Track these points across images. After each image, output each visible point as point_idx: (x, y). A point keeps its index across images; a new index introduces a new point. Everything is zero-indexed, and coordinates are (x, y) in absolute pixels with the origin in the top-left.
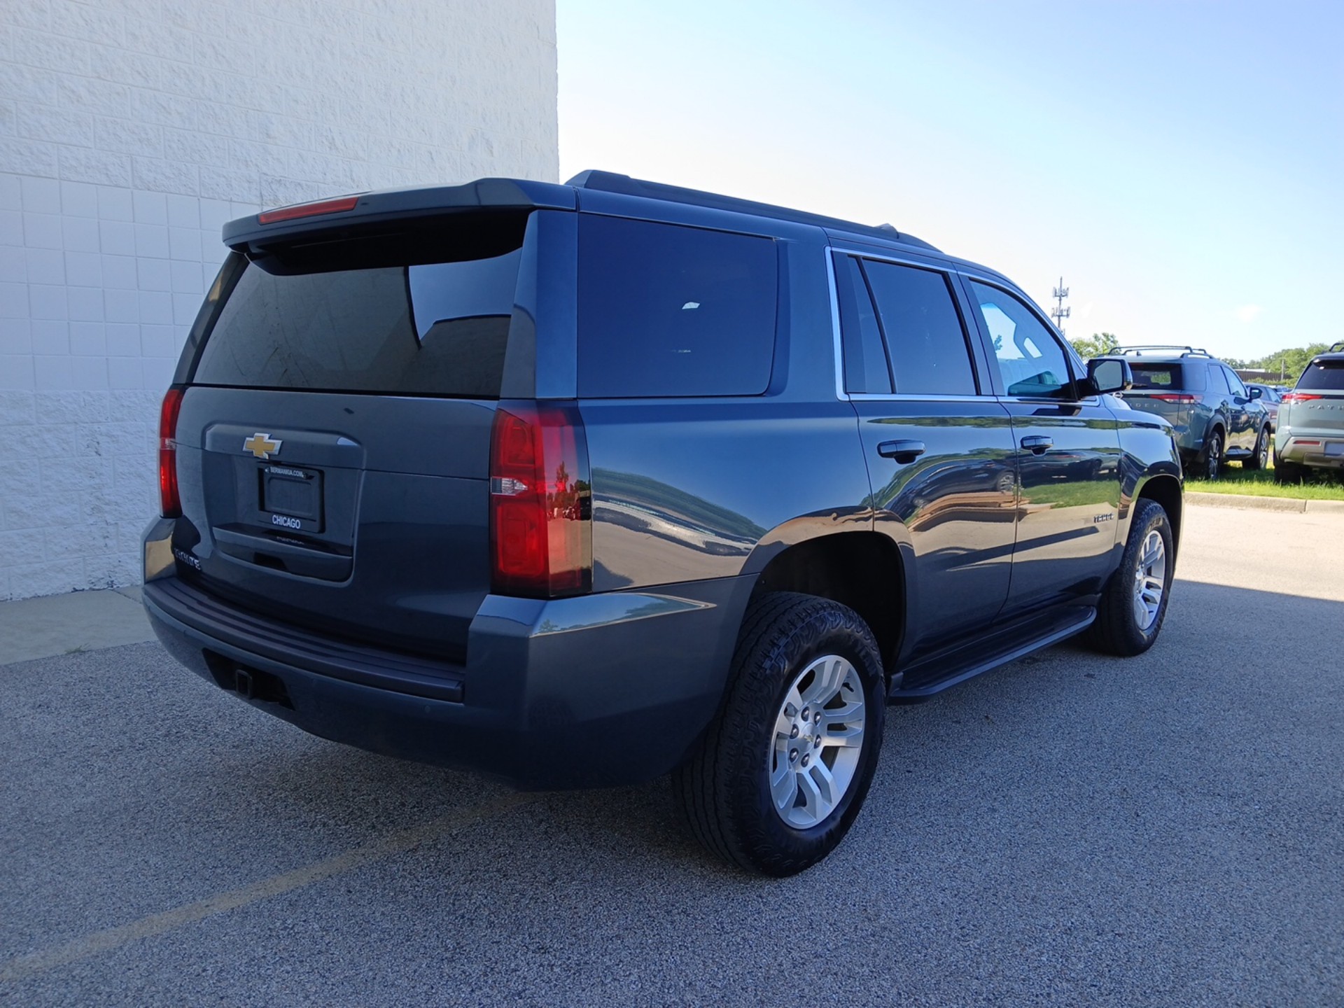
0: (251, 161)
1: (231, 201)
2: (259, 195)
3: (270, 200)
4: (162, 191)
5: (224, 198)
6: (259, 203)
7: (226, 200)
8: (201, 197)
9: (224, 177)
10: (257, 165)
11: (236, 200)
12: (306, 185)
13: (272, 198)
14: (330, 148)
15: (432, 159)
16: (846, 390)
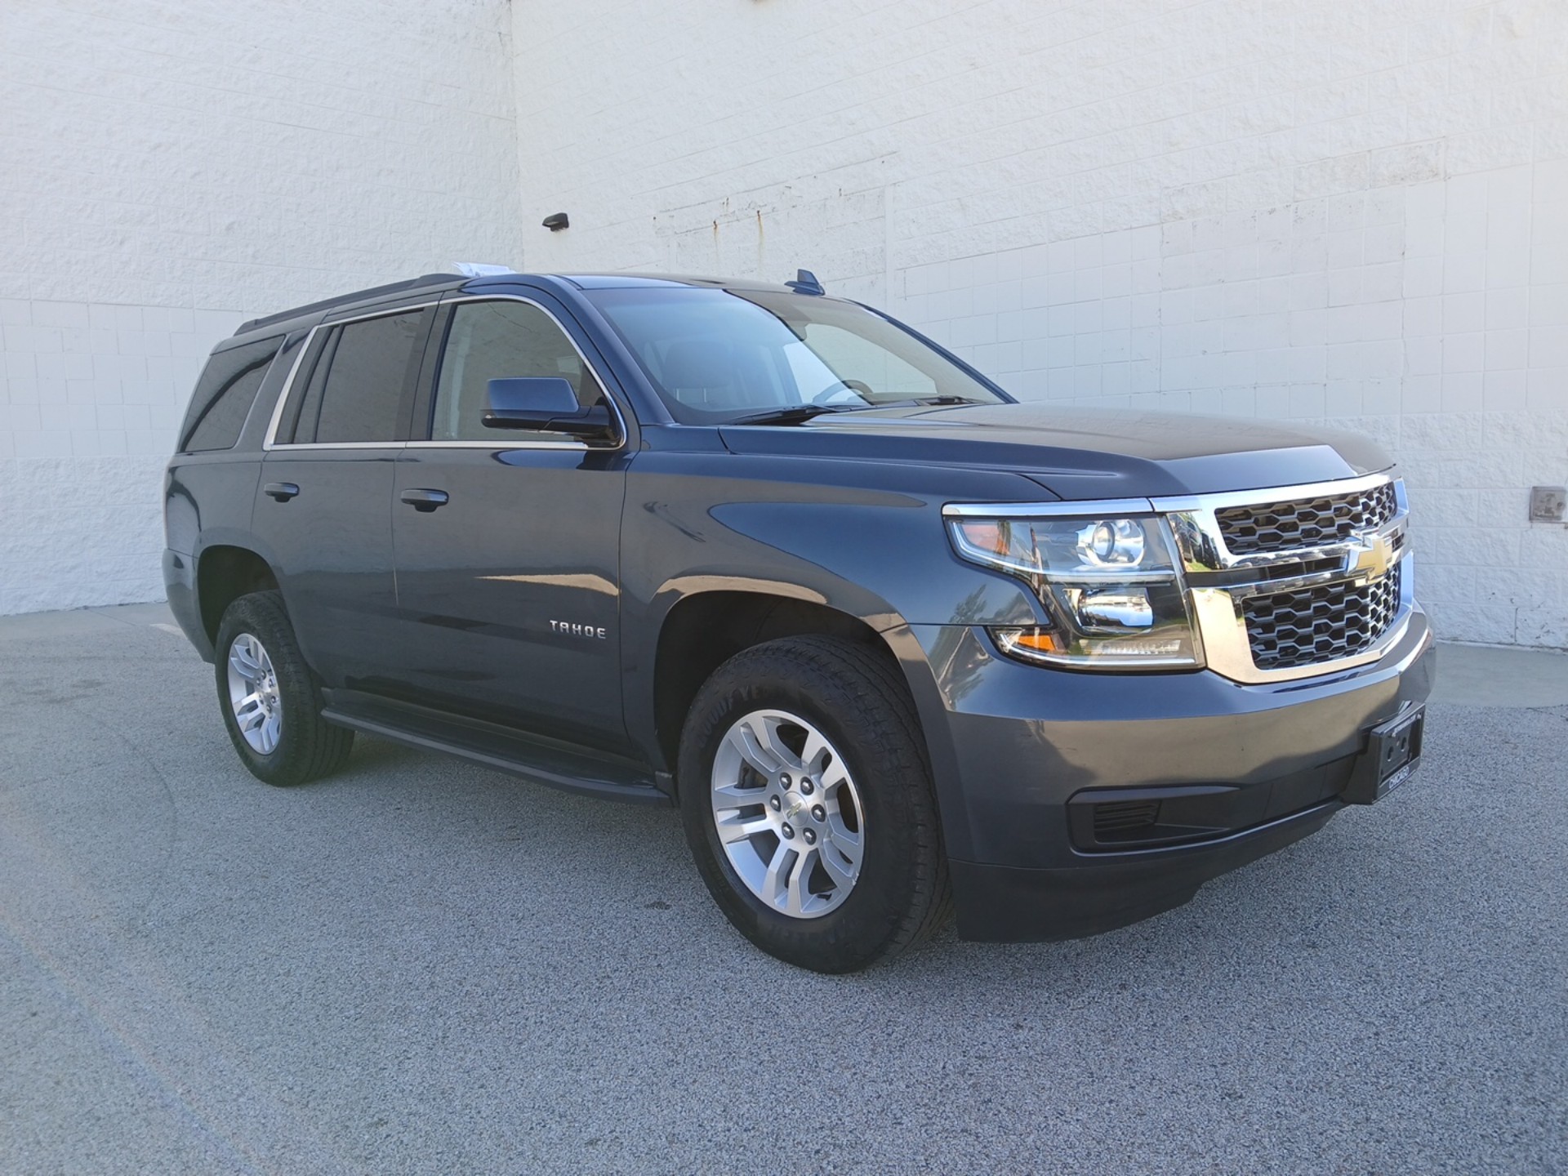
0: (1152, 179)
1: (1132, 228)
2: (1158, 213)
3: (1169, 215)
4: (1074, 237)
5: (1125, 227)
6: (1158, 222)
7: (1126, 230)
8: (1105, 232)
9: (1126, 205)
10: (1159, 182)
11: (1137, 226)
12: (1213, 184)
13: (1171, 212)
16: (275, 443)
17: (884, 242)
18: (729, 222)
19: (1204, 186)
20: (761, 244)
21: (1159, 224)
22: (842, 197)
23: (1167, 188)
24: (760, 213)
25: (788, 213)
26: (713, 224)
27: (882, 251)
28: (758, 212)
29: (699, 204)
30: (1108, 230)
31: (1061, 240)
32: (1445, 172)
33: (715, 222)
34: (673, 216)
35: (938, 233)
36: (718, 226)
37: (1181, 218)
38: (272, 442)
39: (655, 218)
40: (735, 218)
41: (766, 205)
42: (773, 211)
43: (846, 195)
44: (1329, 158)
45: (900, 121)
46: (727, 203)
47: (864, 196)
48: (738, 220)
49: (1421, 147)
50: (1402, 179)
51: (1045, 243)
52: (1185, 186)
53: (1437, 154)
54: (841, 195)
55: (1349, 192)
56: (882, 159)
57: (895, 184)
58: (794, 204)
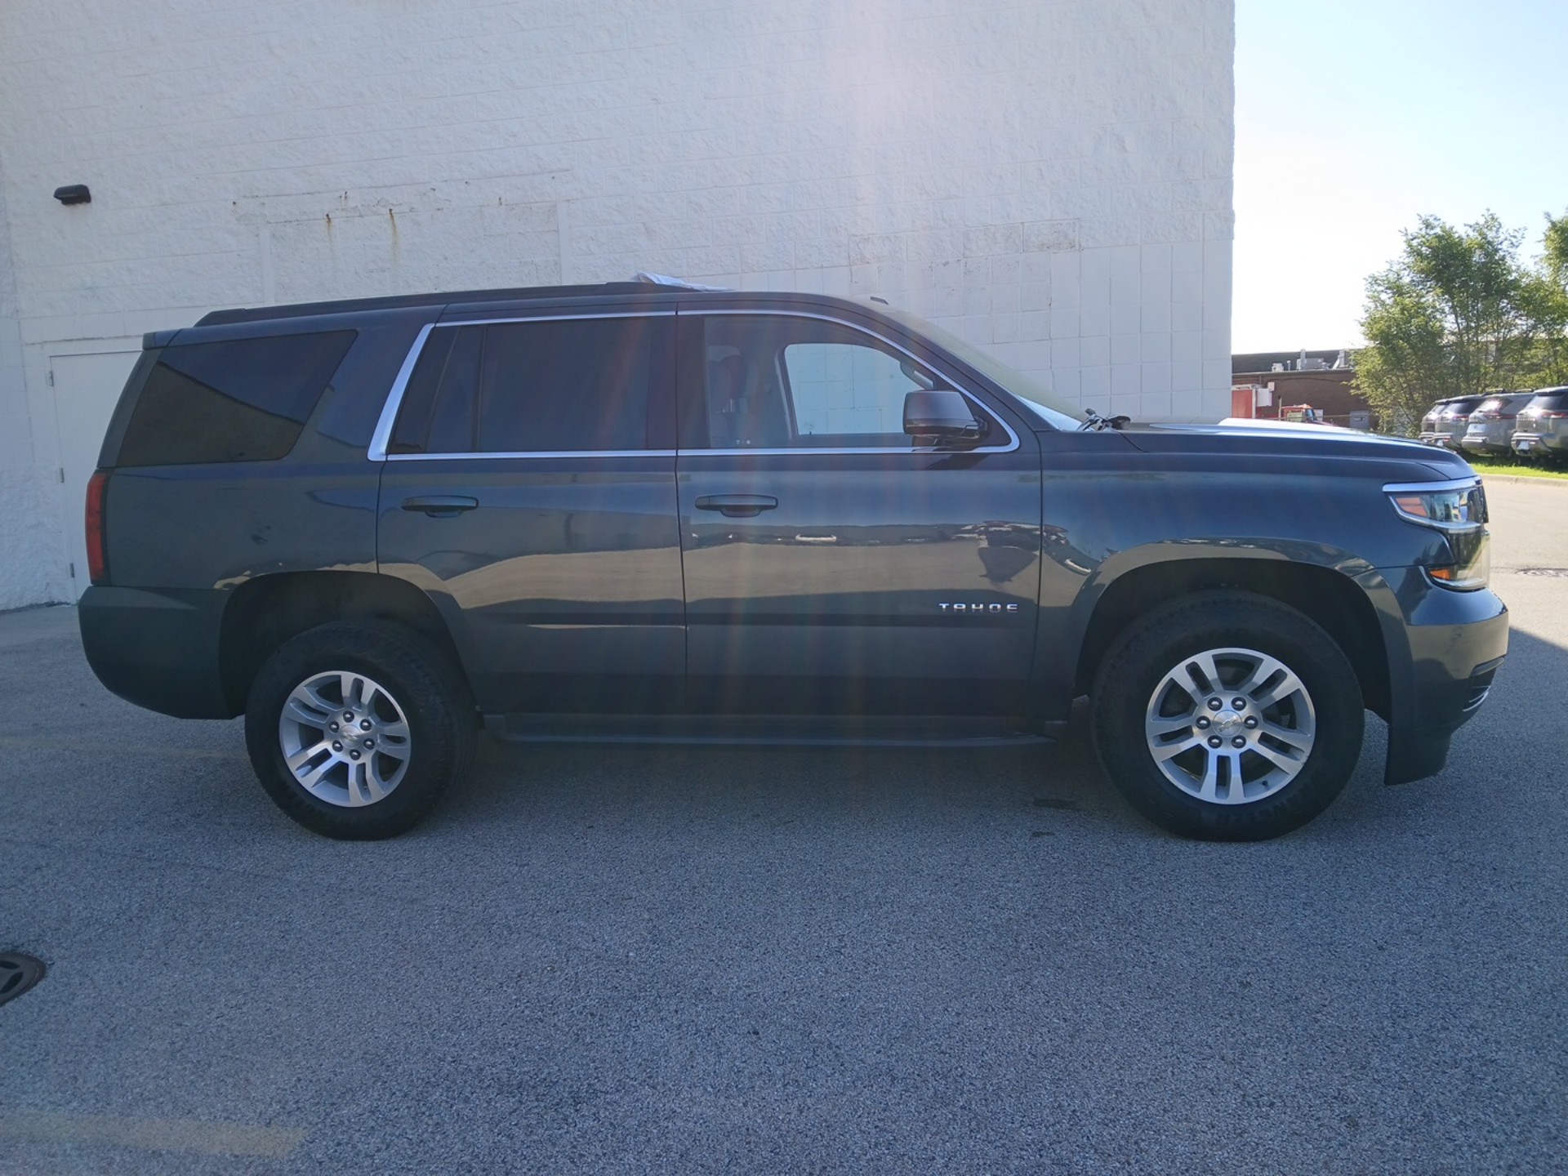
0: (840, 226)
1: (822, 267)
2: (847, 257)
3: (857, 259)
4: (764, 271)
5: (816, 266)
6: (847, 264)
7: (816, 268)
8: (797, 269)
9: (816, 246)
10: (846, 229)
11: (827, 265)
12: (895, 237)
13: (859, 257)
14: (921, 194)
15: (1042, 175)
16: (389, 451)
17: (559, 255)
18: (347, 217)
19: (887, 237)
20: (395, 243)
21: (847, 266)
22: (503, 207)
23: (854, 235)
24: (393, 212)
25: (432, 216)
26: (325, 217)
27: (556, 263)
28: (391, 210)
29: (304, 194)
30: (800, 267)
31: (754, 271)
32: (1080, 245)
33: (327, 215)
34: (264, 204)
35: (621, 253)
36: (332, 220)
37: (868, 263)
38: (383, 448)
39: (234, 203)
40: (358, 214)
41: (401, 204)
42: (411, 211)
43: (507, 205)
44: (991, 225)
45: (573, 141)
46: (346, 197)
47: (531, 208)
48: (361, 216)
49: (1061, 224)
50: (1048, 248)
51: (738, 273)
52: (870, 236)
53: (1074, 231)
54: (501, 204)
55: (1007, 254)
56: (553, 175)
57: (568, 201)
58: (440, 207)
